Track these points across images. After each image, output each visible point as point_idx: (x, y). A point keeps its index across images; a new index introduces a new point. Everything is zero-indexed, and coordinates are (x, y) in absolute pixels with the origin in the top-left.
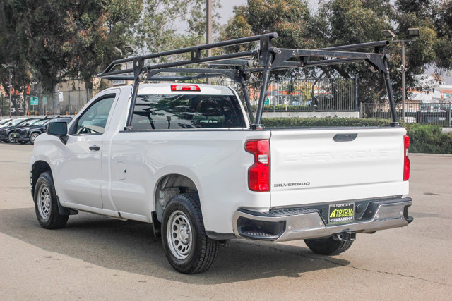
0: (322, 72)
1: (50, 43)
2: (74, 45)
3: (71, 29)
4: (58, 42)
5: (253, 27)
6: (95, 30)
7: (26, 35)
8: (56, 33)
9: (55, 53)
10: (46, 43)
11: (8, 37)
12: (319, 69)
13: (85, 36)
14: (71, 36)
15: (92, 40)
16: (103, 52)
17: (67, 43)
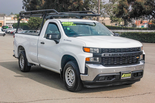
0: (152, 16)
1: (65, 6)
2: (72, 7)
3: (71, 2)
4: (67, 6)
5: (128, 1)
6: (79, 2)
7: (57, 3)
8: (67, 3)
9: (66, 9)
10: (63, 6)
11: (52, 4)
12: (151, 16)
13: (75, 4)
14: (71, 4)
15: (78, 5)
16: (81, 9)
17: (70, 6)
